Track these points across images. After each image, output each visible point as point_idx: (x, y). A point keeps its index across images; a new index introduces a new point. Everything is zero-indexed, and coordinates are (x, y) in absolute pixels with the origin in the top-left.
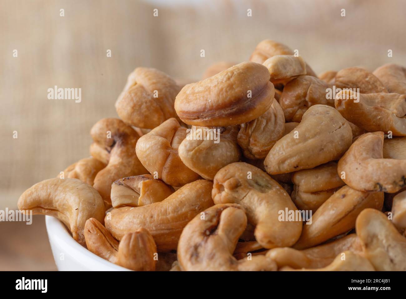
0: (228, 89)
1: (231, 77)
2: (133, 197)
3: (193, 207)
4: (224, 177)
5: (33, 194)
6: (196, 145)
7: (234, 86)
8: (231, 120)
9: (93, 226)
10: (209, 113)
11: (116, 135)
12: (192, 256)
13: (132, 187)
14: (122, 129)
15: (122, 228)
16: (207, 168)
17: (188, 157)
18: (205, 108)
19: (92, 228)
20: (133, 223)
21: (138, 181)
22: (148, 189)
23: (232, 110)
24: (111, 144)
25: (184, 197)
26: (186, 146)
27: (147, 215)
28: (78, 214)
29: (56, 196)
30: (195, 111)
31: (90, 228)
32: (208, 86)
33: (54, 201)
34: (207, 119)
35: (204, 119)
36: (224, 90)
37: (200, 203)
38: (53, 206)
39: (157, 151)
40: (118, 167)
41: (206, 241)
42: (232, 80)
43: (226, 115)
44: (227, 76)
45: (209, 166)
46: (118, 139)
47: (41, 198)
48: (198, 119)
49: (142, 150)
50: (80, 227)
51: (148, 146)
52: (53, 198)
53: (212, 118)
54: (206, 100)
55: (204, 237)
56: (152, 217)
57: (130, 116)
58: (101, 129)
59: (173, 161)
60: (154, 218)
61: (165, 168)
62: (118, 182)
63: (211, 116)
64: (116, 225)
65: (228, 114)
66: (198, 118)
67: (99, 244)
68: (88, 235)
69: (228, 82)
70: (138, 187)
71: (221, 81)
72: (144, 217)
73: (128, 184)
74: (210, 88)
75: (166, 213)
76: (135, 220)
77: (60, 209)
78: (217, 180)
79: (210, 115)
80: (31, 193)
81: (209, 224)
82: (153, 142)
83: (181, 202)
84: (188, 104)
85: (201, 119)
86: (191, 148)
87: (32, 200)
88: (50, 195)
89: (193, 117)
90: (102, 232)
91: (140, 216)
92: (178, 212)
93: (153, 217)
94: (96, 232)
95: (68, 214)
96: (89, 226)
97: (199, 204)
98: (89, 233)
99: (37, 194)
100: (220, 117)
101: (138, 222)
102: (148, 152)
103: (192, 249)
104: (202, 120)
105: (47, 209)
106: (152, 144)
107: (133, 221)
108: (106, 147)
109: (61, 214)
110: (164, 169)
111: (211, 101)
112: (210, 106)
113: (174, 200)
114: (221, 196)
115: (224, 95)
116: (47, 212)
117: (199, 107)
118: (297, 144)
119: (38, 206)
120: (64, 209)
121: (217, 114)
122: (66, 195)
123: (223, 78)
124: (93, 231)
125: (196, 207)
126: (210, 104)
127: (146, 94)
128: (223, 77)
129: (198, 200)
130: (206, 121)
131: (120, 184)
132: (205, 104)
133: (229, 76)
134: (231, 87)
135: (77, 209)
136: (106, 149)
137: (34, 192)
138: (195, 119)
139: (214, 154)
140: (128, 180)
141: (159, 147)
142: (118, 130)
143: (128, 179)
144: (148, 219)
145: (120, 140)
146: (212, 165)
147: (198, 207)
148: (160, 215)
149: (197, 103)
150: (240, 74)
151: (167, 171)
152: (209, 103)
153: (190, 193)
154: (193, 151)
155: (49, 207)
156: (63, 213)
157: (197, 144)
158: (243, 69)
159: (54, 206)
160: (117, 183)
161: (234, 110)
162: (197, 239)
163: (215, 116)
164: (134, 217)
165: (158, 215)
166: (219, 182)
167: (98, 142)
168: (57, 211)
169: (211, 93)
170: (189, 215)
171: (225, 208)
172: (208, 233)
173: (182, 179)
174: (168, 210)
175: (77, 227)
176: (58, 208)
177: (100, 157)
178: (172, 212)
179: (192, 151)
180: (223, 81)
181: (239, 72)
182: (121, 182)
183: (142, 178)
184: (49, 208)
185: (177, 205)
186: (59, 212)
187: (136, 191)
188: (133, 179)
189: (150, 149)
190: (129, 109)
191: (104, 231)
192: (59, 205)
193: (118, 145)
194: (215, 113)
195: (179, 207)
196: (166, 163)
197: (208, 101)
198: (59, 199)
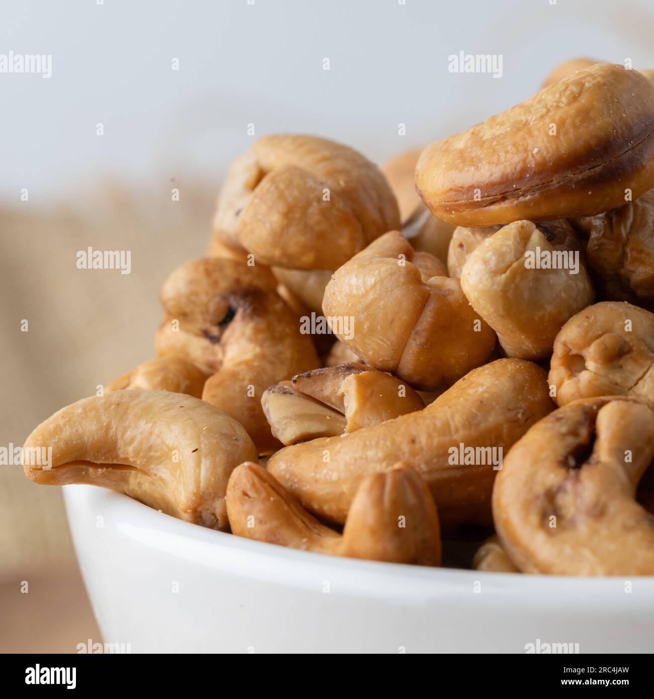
0: (577, 122)
1: (580, 94)
2: (328, 417)
3: (512, 414)
4: (587, 333)
5: (61, 430)
6: (513, 259)
7: (592, 114)
8: (591, 194)
9: (256, 480)
10: (536, 181)
11: (234, 293)
12: (544, 517)
13: (317, 397)
14: (246, 279)
15: (335, 476)
16: (536, 318)
17: (495, 287)
18: (524, 170)
19: (253, 485)
20: (366, 459)
21: (335, 379)
22: (372, 393)
23: (592, 170)
24: (222, 317)
25: (485, 391)
26: (486, 262)
27: (399, 439)
28: (198, 464)
29: (125, 430)
30: (498, 180)
31: (248, 486)
32: (522, 120)
33: (120, 443)
34: (528, 197)
35: (522, 199)
36: (569, 121)
37: (527, 404)
38: (117, 457)
39: (396, 291)
40: (256, 364)
41: (577, 480)
42: (583, 100)
43: (578, 183)
44: (568, 93)
45: (541, 313)
46: (242, 302)
47: (86, 439)
48: (503, 201)
49: (355, 292)
50: (210, 494)
51: (371, 281)
52: (119, 435)
53: (542, 194)
54: (526, 150)
55: (568, 471)
56: (413, 441)
57: (278, 236)
58: (191, 282)
59: (438, 314)
60: (420, 442)
61: (417, 333)
62: (279, 388)
63: (541, 188)
64: (316, 473)
65: (583, 180)
66: (504, 198)
67: (275, 523)
68: (242, 504)
69: (576, 105)
70: (335, 393)
71: (554, 104)
72: (393, 442)
73: (308, 391)
74: (526, 124)
76: (371, 453)
77: (138, 463)
78: (565, 344)
79: (537, 185)
80: (55, 429)
81: (571, 441)
82: (383, 269)
83: (481, 402)
84: (473, 168)
85: (512, 200)
86: (503, 265)
87: (62, 444)
88: (108, 427)
89: (488, 196)
90: (278, 493)
91: (382, 442)
92: (478, 425)
93: (417, 441)
94: (264, 495)
95: (163, 472)
96: (244, 481)
97: (523, 406)
98: (246, 498)
99: (74, 430)
100: (564, 189)
101: (380, 454)
102: (371, 296)
103: (540, 503)
104: (515, 202)
105: (102, 466)
106: (383, 275)
107: (364, 457)
108: (207, 326)
109: (139, 475)
110: (413, 336)
111: (539, 151)
112: (536, 164)
113: (461, 399)
114: (578, 382)
115: (571, 136)
116: (103, 474)
117: (508, 170)
119: (78, 459)
120: (149, 460)
121: (556, 182)
122: (155, 423)
123: (560, 98)
124: (257, 491)
125: (519, 413)
126: (538, 158)
127: (315, 181)
128: (558, 95)
129: (520, 397)
130: (526, 204)
131: (285, 393)
132: (524, 161)
133: (572, 92)
134: (585, 114)
135: (197, 450)
136: (206, 334)
137: (65, 425)
138: (493, 203)
139: (551, 281)
140: (307, 379)
141: (402, 279)
142: (238, 281)
143: (309, 376)
144: (405, 448)
145: (247, 305)
146: (550, 308)
147: (523, 414)
148: (435, 434)
149: (498, 161)
150: (599, 86)
151: (422, 340)
152: (533, 156)
153: (497, 382)
154: (508, 272)
155: (107, 458)
156: (145, 473)
157: (515, 256)
158: (603, 77)
159: (122, 456)
160: (276, 390)
161: (598, 169)
162: (551, 477)
163: (552, 188)
164: (365, 446)
165: (430, 436)
166: (571, 347)
167: (184, 316)
168: (130, 467)
169: (536, 133)
170: (505, 431)
171: (602, 404)
172: (572, 462)
173: (453, 361)
174: (451, 423)
175: (201, 493)
176: (131, 460)
177: (187, 355)
178: (464, 426)
179: (505, 272)
180: (562, 105)
181: (595, 81)
182: (285, 387)
183: (345, 372)
184: (107, 462)
185: (474, 410)
186: (133, 472)
187: (329, 404)
188: (322, 374)
189: (378, 287)
190: (275, 218)
191: (283, 491)
192: (137, 453)
193: (244, 318)
194: (552, 181)
195: (479, 414)
196: (420, 320)
197: (532, 151)
198: (136, 436)
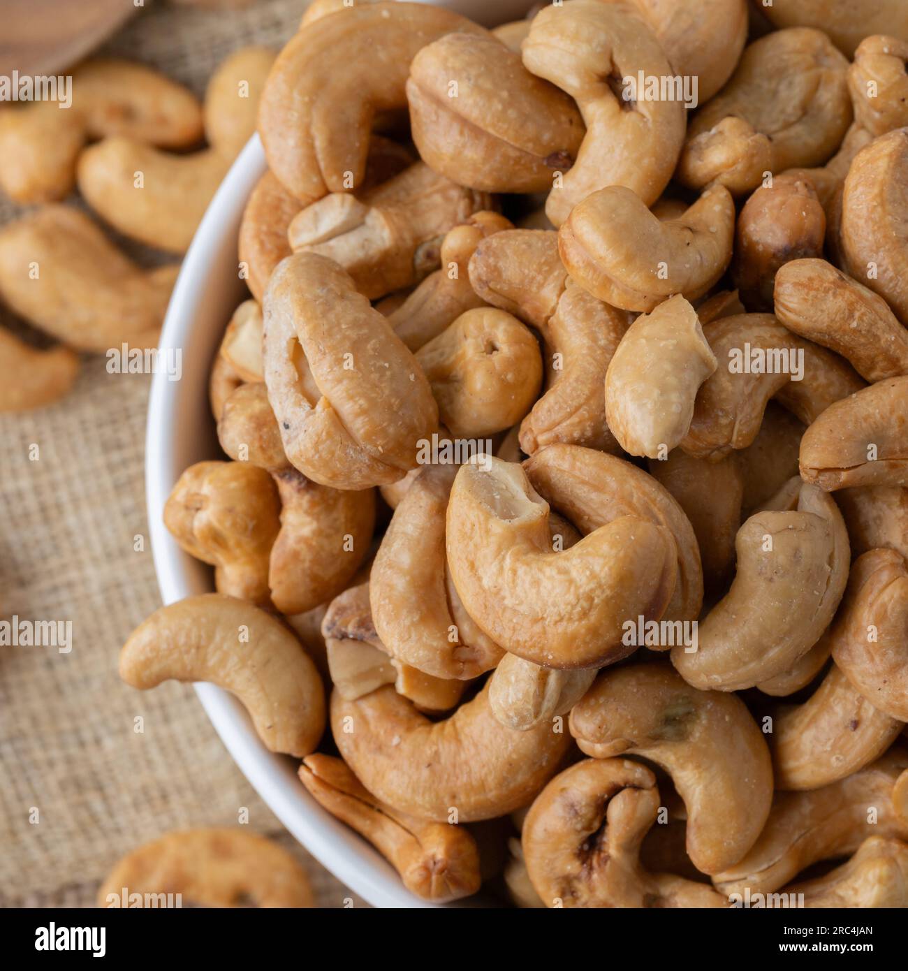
2: (381, 669)
25: (514, 751)
37: (550, 752)
44: (579, 608)
56: (454, 797)
62: (338, 631)
69: (586, 622)
75: (485, 791)
92: (508, 785)
97: (547, 755)
118: (745, 664)
125: (543, 761)
131: (343, 636)
148: (472, 794)
150: (608, 601)
160: (335, 632)
162: (569, 868)
165: (468, 796)
172: (586, 847)
174: (485, 784)
178: (496, 788)
185: (504, 774)
193: (299, 490)
195: (509, 776)
